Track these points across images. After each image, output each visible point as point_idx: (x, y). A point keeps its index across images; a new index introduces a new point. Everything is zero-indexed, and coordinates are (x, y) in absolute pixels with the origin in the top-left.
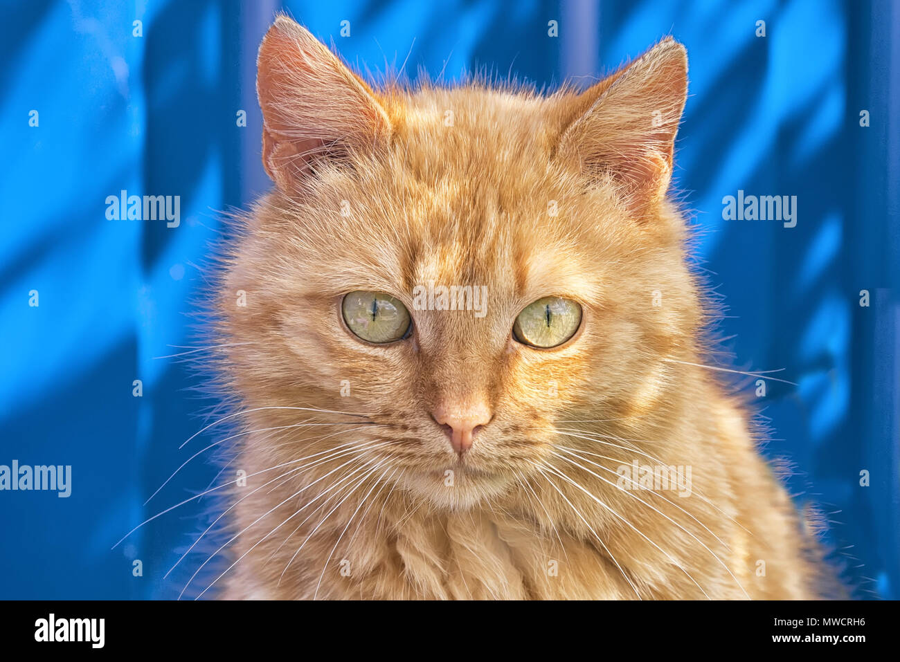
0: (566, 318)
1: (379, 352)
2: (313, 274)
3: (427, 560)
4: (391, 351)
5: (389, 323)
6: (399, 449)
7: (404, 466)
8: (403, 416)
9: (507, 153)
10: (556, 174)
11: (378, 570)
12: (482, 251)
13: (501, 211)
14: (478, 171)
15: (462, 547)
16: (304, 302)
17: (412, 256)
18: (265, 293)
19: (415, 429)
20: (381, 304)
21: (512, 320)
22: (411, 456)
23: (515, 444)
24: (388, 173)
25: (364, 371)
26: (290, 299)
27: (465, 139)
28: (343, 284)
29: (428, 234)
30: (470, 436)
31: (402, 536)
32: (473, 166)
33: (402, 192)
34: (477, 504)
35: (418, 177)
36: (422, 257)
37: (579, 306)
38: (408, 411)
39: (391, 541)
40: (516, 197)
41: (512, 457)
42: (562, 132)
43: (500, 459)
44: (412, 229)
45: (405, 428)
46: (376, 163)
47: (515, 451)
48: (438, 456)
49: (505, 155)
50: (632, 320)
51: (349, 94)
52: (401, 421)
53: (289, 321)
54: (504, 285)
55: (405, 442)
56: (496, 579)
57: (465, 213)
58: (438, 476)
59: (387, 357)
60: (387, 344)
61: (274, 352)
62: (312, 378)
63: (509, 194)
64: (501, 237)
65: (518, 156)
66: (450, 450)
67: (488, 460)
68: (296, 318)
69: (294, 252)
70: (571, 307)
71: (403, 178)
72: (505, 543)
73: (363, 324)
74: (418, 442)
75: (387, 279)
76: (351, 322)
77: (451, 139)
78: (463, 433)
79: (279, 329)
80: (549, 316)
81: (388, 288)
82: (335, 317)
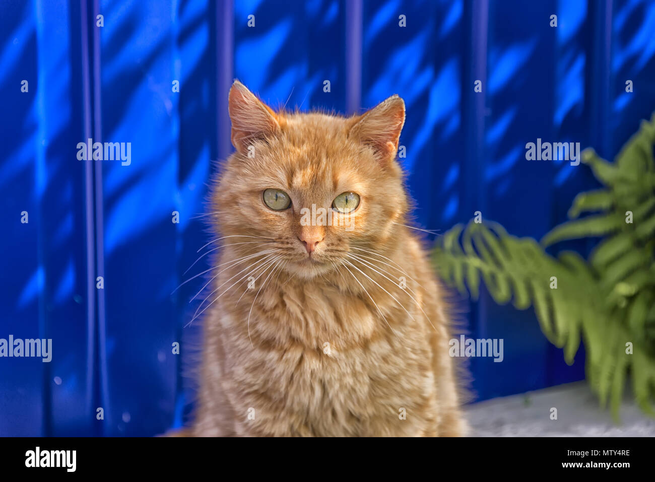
0: (353, 201)
1: (278, 213)
2: (251, 182)
3: (296, 303)
4: (282, 213)
5: (282, 203)
6: (285, 252)
7: (287, 259)
8: (287, 238)
9: (330, 136)
10: (349, 144)
11: (276, 307)
12: (320, 173)
13: (327, 158)
14: (318, 142)
15: (310, 298)
16: (248, 194)
17: (291, 174)
18: (233, 191)
19: (292, 244)
20: (280, 195)
21: (332, 202)
22: (290, 255)
23: (332, 251)
24: (282, 144)
25: (271, 221)
26: (242, 193)
27: (313, 131)
28: (264, 186)
29: (298, 167)
30: (314, 245)
31: (285, 293)
32: (316, 141)
33: (287, 150)
34: (316, 277)
35: (294, 145)
36: (295, 176)
37: (359, 196)
38: (288, 236)
39: (281, 295)
40: (334, 153)
41: (331, 256)
42: (350, 129)
43: (326, 256)
44: (291, 164)
45: (288, 243)
46: (277, 140)
47: (332, 254)
48: (301, 255)
49: (329, 137)
50: (380, 204)
51: (262, 114)
52: (286, 240)
53: (241, 202)
54: (329, 187)
55: (288, 249)
56: (323, 311)
57: (313, 158)
58: (300, 263)
59: (281, 215)
60: (281, 210)
61: (236, 214)
62: (250, 225)
63: (331, 151)
64: (328, 168)
65: (334, 137)
66: (306, 252)
67: (321, 256)
68: (245, 200)
69: (245, 175)
70: (356, 197)
71: (288, 145)
72: (326, 296)
73: (272, 203)
74: (293, 249)
75: (282, 184)
76: (267, 202)
77: (307, 130)
78: (311, 245)
79: (238, 205)
80: (347, 201)
81: (281, 187)
82: (260, 200)
